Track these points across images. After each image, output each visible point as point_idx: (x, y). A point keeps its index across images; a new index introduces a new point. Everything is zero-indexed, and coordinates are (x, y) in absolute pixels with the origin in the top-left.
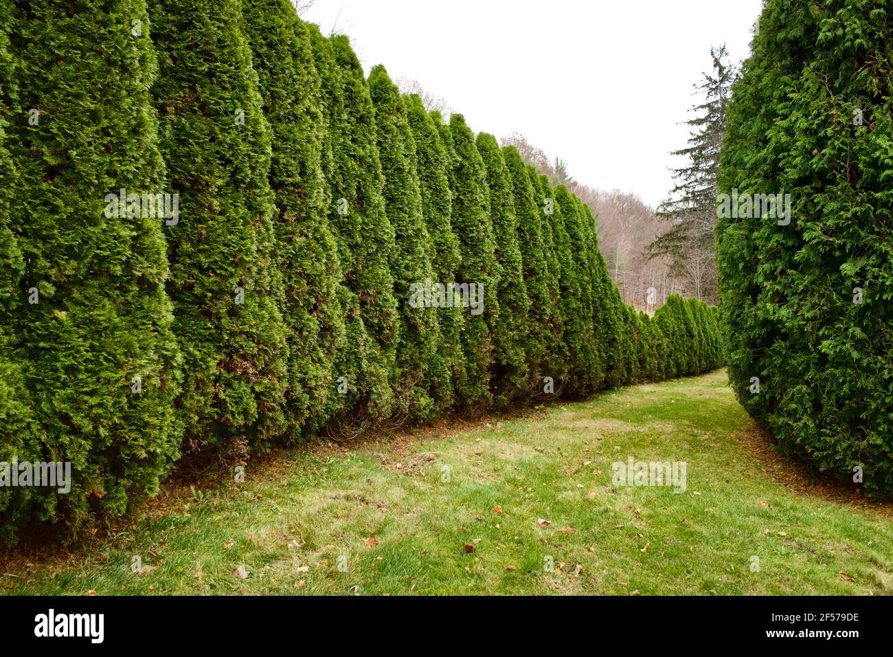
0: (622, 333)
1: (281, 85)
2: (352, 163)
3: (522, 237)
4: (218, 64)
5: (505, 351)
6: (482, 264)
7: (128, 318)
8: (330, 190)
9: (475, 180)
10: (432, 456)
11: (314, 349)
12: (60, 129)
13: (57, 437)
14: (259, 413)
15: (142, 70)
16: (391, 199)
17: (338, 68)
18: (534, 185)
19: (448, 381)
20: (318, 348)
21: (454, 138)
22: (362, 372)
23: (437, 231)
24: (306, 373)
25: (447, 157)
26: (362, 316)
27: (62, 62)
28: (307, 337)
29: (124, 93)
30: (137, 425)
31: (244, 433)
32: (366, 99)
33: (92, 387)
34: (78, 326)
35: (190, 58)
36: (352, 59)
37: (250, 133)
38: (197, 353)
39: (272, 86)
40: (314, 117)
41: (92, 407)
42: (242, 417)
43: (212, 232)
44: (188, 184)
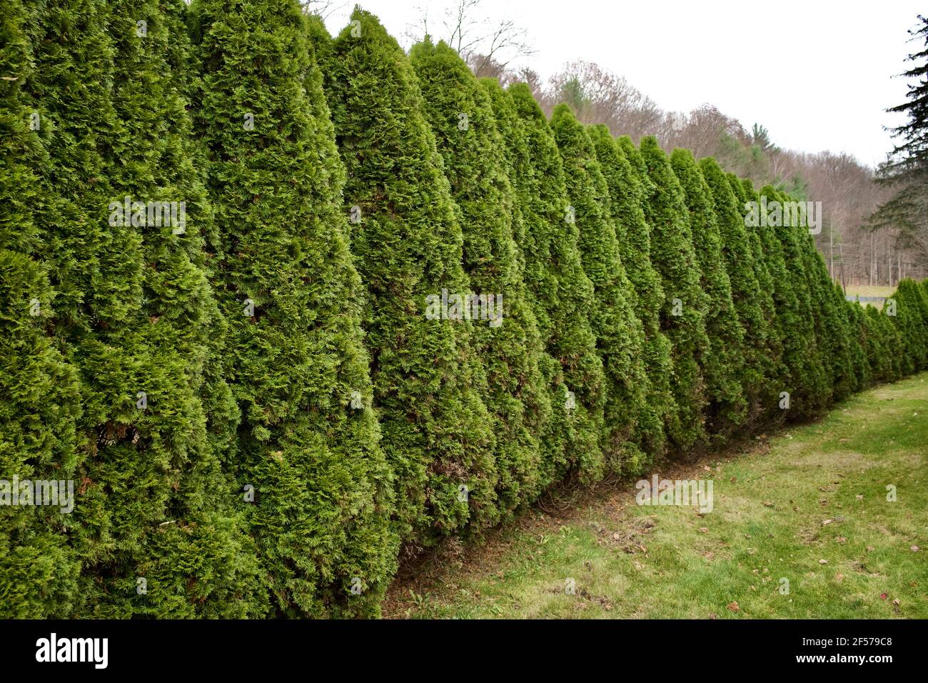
0: (849, 336)
1: (465, 161)
2: (544, 222)
3: (728, 257)
4: (403, 158)
5: (719, 388)
6: (687, 298)
7: (340, 448)
8: (523, 255)
9: (674, 207)
10: (651, 522)
11: (521, 432)
12: (262, 271)
13: (284, 582)
14: (470, 512)
15: (333, 190)
16: (586, 249)
17: (520, 121)
18: (736, 195)
19: (661, 432)
20: (525, 429)
21: (647, 163)
22: (570, 442)
23: (637, 271)
24: (514, 460)
25: (641, 186)
26: (566, 383)
27: (257, 200)
28: (512, 422)
29: (317, 219)
30: (356, 557)
31: (457, 534)
32: (552, 149)
33: (312, 528)
34: (294, 466)
35: (376, 156)
36: (534, 108)
37: (439, 225)
38: (406, 461)
39: (457, 164)
40: (501, 186)
41: (313, 548)
42: (454, 519)
43: (411, 334)
44: (384, 289)
